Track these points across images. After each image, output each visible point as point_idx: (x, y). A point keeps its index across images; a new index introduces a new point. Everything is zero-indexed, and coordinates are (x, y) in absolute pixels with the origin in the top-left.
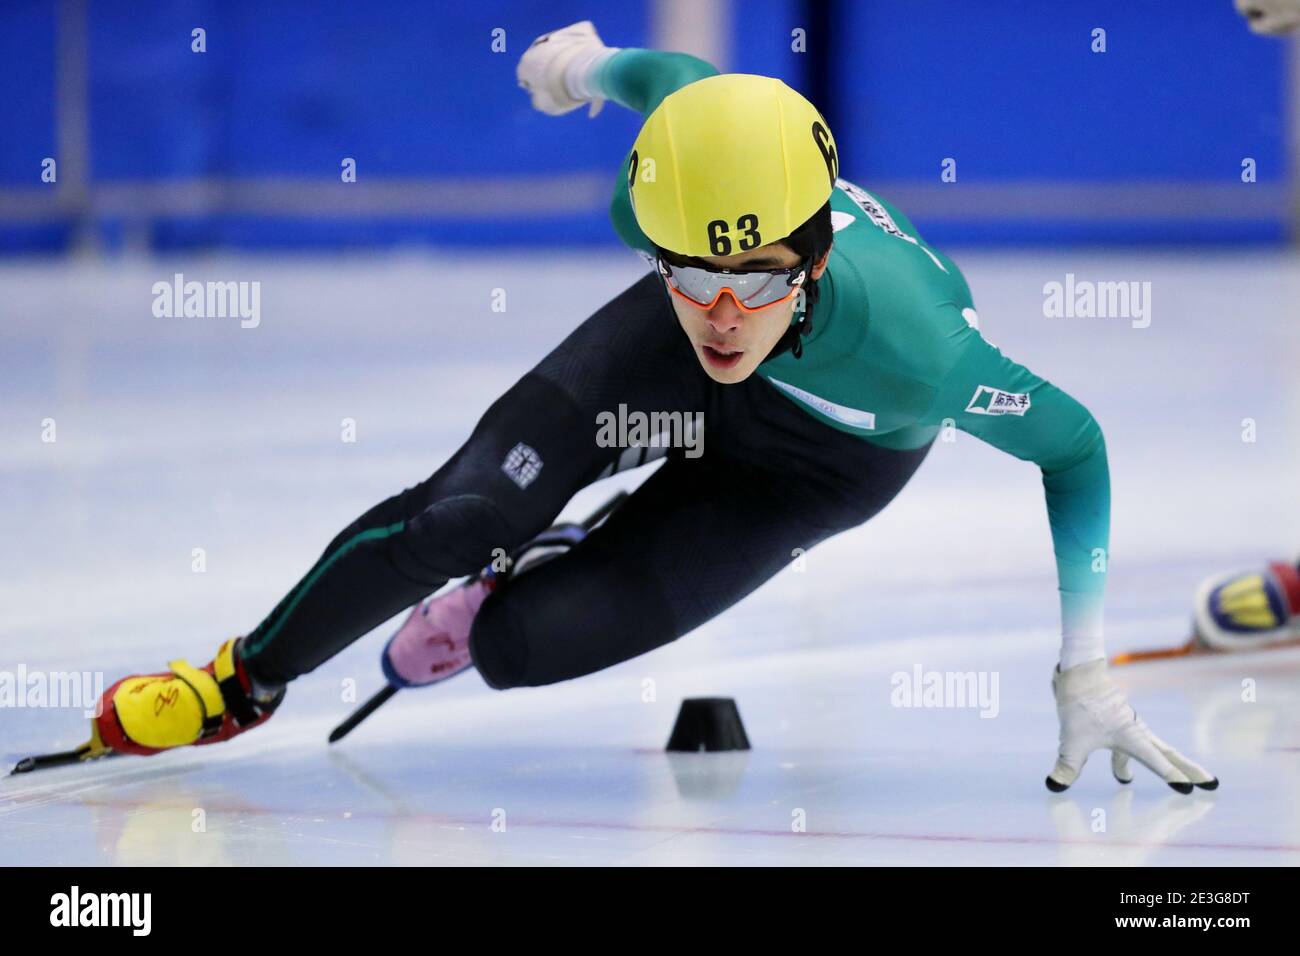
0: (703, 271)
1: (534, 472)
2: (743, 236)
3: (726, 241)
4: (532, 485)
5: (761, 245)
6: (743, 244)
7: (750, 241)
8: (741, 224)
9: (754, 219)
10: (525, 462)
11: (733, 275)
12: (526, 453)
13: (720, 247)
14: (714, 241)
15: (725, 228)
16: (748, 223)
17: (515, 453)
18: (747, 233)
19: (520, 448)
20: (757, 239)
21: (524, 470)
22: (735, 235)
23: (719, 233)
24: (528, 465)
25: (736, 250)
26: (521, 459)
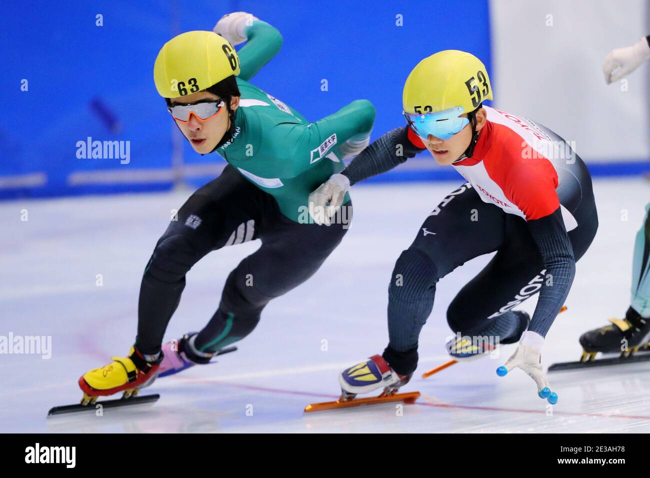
0: (181, 106)
1: (199, 223)
2: (192, 88)
3: (185, 90)
4: (198, 228)
5: (199, 91)
6: (192, 90)
7: (195, 89)
8: (190, 83)
9: (195, 80)
10: (194, 221)
11: (192, 106)
12: (194, 218)
13: (183, 93)
14: (180, 90)
15: (184, 85)
16: (193, 82)
17: (190, 218)
18: (193, 86)
19: (191, 216)
20: (197, 87)
21: (194, 223)
22: (188, 87)
23: (182, 87)
24: (196, 221)
25: (189, 93)
26: (193, 220)
